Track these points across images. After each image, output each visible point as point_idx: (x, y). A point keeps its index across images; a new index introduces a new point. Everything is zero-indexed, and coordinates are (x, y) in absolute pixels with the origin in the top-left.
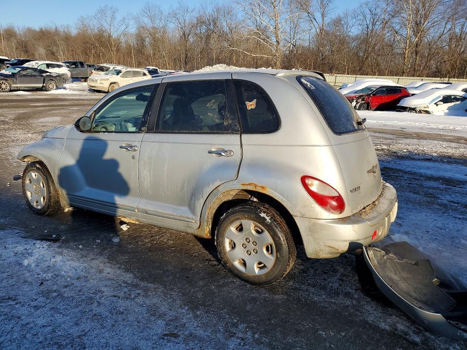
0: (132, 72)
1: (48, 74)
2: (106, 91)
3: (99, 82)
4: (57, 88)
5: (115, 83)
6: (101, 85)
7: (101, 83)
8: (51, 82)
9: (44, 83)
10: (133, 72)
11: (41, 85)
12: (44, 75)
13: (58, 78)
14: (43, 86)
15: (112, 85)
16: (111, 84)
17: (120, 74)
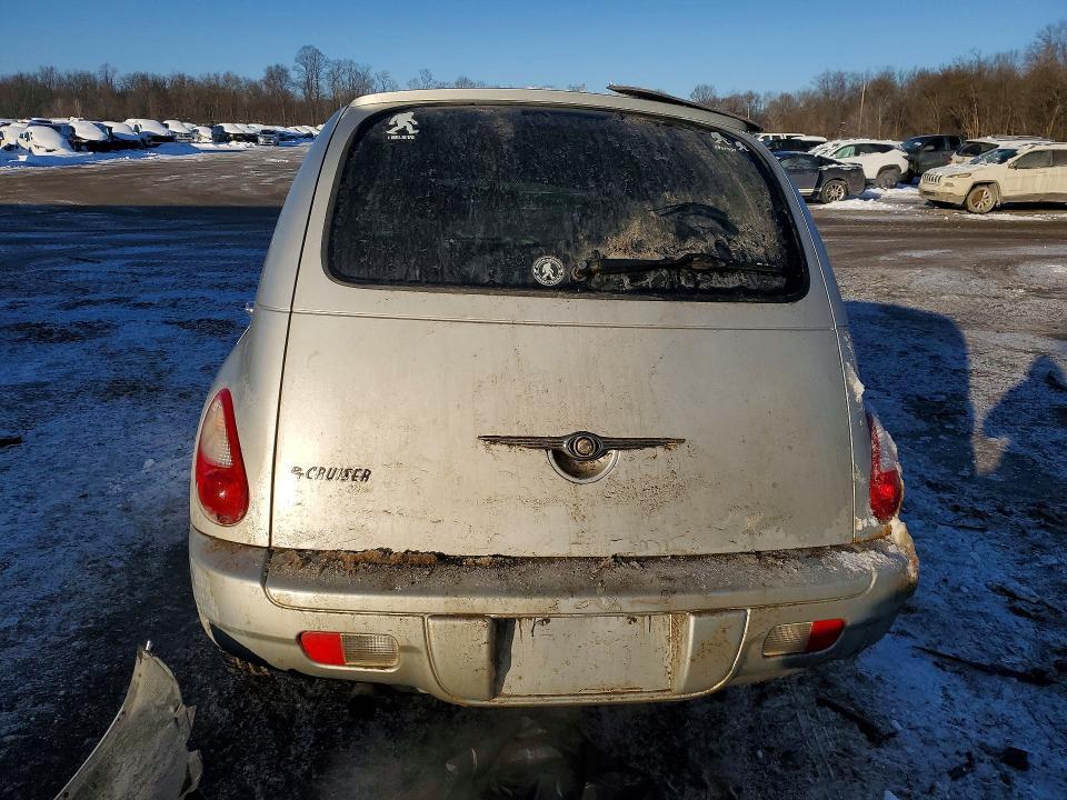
0: (1049, 155)
1: (834, 166)
2: (960, 203)
3: (944, 180)
4: (848, 196)
5: (987, 184)
6: (948, 190)
7: (947, 185)
8: (836, 183)
9: (818, 186)
10: (1054, 152)
11: (811, 190)
12: (825, 168)
13: (853, 175)
14: (815, 194)
15: (979, 188)
16: (975, 186)
17: (1010, 161)
